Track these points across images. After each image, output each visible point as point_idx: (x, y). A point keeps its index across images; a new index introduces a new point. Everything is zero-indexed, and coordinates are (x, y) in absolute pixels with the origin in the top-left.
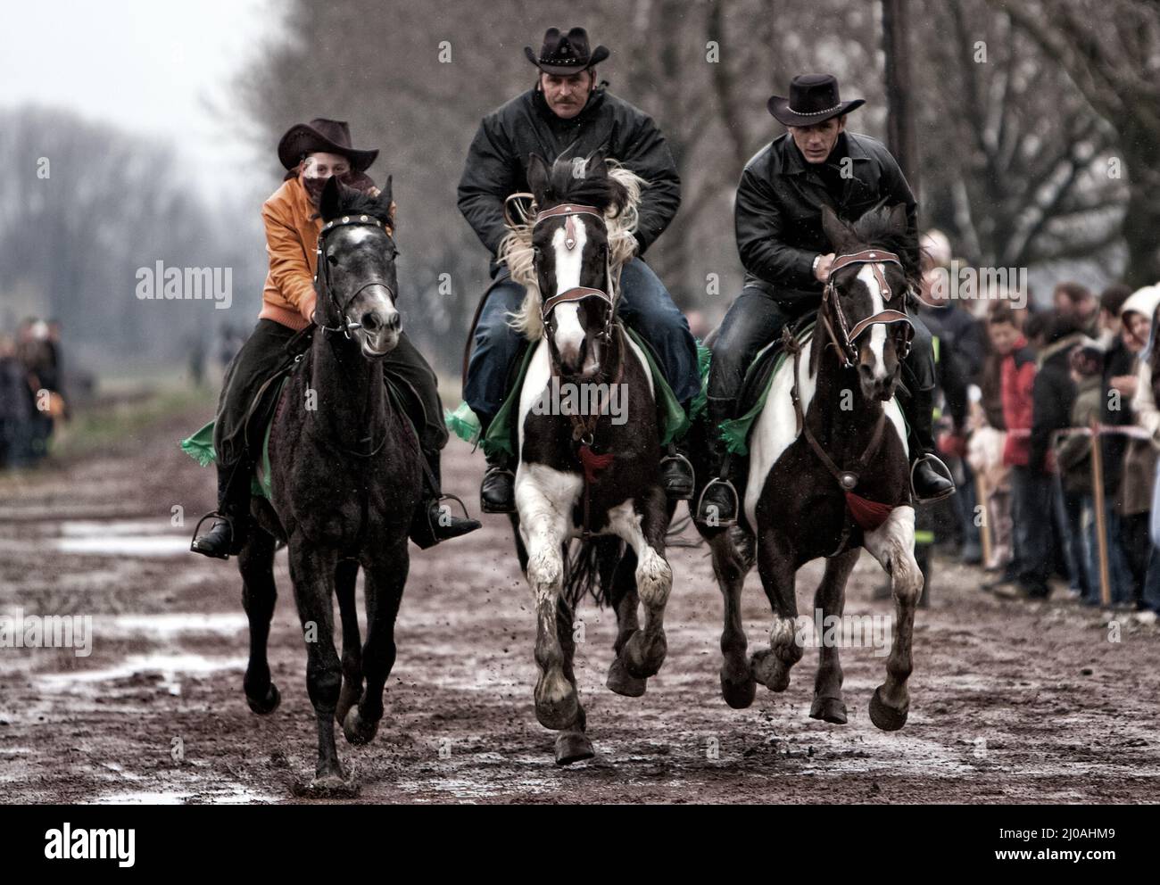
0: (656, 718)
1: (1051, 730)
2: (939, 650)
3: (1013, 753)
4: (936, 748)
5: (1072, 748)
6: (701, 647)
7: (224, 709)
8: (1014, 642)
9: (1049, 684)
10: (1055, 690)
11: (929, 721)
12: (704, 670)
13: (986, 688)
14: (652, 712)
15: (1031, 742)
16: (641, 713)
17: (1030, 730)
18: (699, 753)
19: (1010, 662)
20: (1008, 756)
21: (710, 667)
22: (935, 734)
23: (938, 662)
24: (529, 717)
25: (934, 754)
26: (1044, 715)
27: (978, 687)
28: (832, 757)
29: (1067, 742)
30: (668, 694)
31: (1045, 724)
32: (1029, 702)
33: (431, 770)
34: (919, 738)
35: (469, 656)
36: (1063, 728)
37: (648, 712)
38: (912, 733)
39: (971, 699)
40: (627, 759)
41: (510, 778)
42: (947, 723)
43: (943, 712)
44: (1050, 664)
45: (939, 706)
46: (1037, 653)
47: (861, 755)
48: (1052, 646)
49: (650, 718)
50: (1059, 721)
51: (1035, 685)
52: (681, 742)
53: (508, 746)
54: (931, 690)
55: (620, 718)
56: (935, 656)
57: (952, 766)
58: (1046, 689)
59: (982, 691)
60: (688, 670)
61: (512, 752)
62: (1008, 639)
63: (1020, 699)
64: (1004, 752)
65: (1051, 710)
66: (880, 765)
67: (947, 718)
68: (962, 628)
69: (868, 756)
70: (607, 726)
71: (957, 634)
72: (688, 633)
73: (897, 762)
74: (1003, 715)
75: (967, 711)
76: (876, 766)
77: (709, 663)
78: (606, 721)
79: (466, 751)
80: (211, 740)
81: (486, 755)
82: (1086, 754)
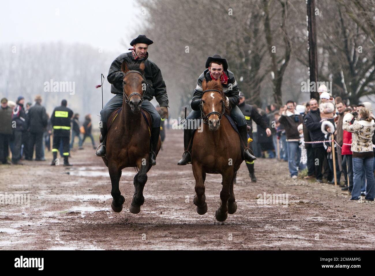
1: (338, 233)
2: (311, 209)
3: (325, 240)
5: (343, 239)
10: (342, 221)
13: (323, 221)
15: (331, 237)
17: (332, 233)
19: (332, 213)
26: (337, 229)
27: (321, 220)
29: (342, 237)
31: (337, 231)
32: (334, 225)
34: (298, 235)
36: (342, 233)
39: (317, 224)
41: (174, 244)
50: (341, 231)
51: (337, 220)
53: (175, 236)
58: (340, 221)
62: (334, 206)
63: (332, 224)
65: (340, 227)
71: (318, 204)
74: (325, 229)
79: (162, 237)
81: (168, 238)
82: (346, 241)
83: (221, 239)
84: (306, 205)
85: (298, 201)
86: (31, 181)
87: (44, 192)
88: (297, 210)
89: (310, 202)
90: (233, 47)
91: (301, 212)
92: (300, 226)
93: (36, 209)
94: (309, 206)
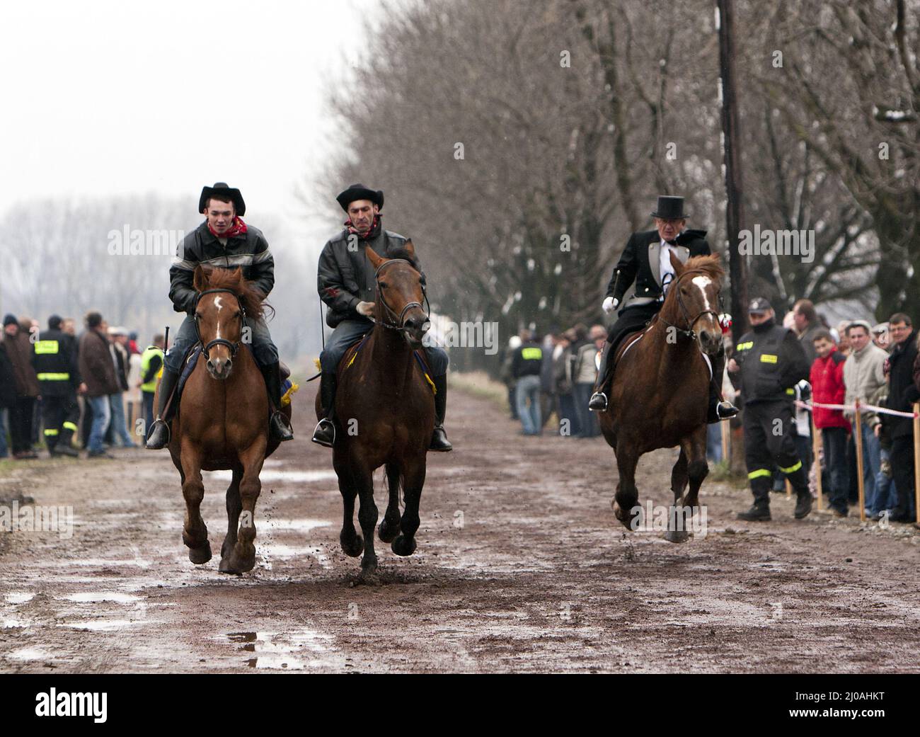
0: (574, 588)
1: (825, 597)
2: (755, 546)
3: (800, 611)
4: (752, 608)
5: (839, 609)
6: (604, 543)
7: (299, 580)
8: (804, 541)
9: (825, 568)
10: (829, 572)
11: (748, 591)
13: (785, 570)
14: (572, 584)
15: (813, 604)
16: (566, 585)
17: (812, 597)
19: (801, 554)
20: (798, 614)
21: (609, 556)
22: (751, 599)
23: (755, 553)
24: (493, 587)
25: (750, 612)
26: (821, 588)
27: (780, 570)
28: (685, 613)
29: (835, 604)
30: (581, 573)
31: (822, 593)
32: (812, 579)
33: (429, 620)
34: (741, 601)
35: (456, 548)
36: (833, 596)
37: (569, 584)
38: (737, 598)
39: (775, 577)
40: (554, 614)
41: (480, 625)
42: (759, 592)
43: (757, 585)
44: (826, 555)
45: (755, 581)
46: (817, 548)
47: (704, 612)
48: (827, 543)
49: (570, 587)
50: (830, 591)
51: (816, 568)
52: (589, 603)
53: (479, 605)
54: (750, 571)
55: (550, 587)
56: (753, 549)
57: (762, 619)
58: (823, 571)
59: (782, 572)
61: (481, 609)
62: (799, 539)
63: (806, 577)
64: (796, 611)
65: (826, 584)
66: (716, 619)
67: (759, 589)
68: (771, 532)
69: (708, 613)
70: (542, 592)
71: (767, 535)
72: (596, 534)
73: (727, 617)
74: (795, 588)
75: (772, 584)
76: (713, 620)
77: (608, 553)
78: (542, 589)
79: (452, 608)
80: (291, 599)
81: (464, 611)
82: (847, 613)
83: (579, 611)
84: (740, 536)
85: (722, 530)
86: (135, 492)
87: (169, 515)
88: (724, 548)
89: (748, 531)
90: (541, 202)
91: (735, 552)
92: (740, 582)
93: (163, 553)
94: (747, 540)
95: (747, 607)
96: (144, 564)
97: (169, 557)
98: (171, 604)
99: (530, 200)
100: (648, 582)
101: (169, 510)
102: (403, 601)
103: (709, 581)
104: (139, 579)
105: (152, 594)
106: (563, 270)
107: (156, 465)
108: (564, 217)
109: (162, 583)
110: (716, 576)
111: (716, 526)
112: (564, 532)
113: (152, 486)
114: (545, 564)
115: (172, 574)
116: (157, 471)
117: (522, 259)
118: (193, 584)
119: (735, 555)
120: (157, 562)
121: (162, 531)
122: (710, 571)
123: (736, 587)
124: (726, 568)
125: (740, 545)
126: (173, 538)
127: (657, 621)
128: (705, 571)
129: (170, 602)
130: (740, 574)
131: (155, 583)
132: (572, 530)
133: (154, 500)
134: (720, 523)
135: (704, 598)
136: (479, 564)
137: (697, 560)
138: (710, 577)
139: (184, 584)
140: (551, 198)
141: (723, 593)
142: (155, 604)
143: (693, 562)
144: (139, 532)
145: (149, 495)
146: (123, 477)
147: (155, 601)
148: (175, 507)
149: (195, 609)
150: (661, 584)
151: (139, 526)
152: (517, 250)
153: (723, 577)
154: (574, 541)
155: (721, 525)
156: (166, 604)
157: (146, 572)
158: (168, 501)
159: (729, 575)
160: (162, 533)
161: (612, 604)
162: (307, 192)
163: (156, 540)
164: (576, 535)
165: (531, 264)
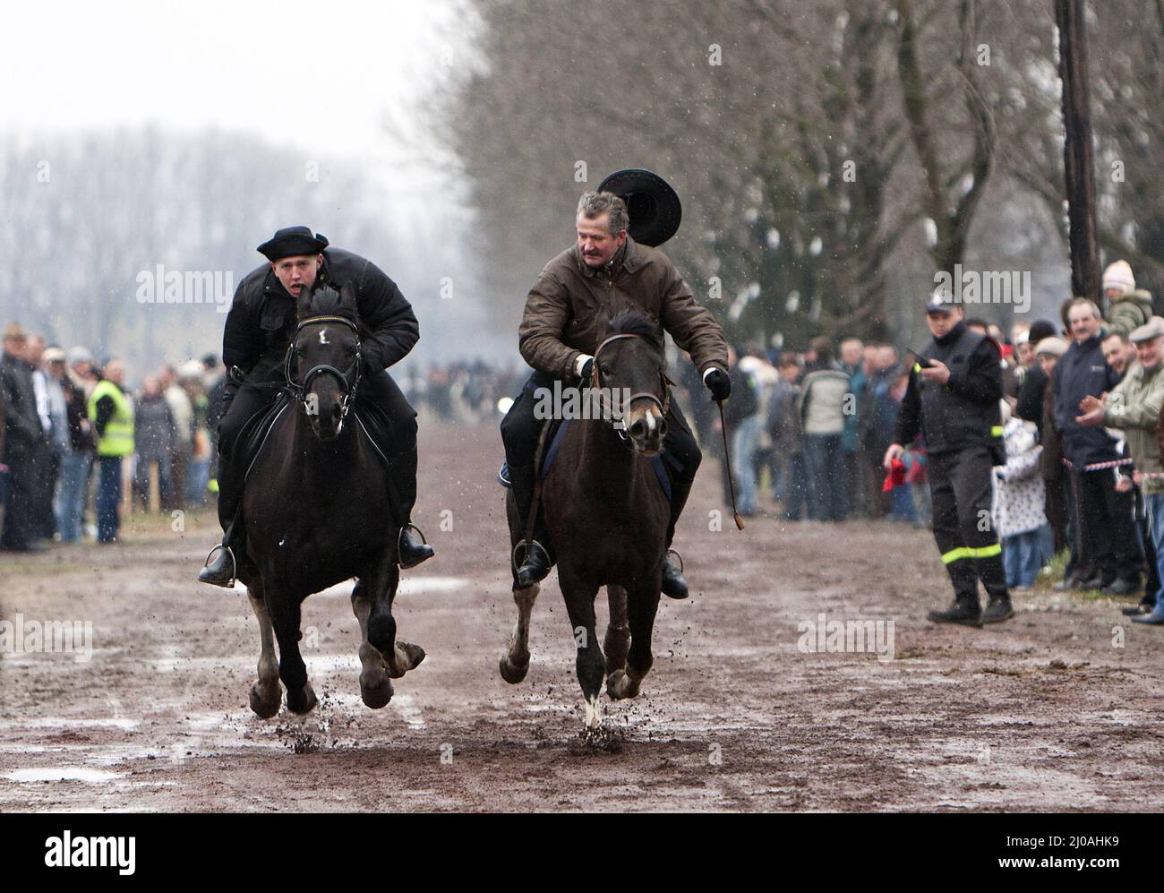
0: (800, 753)
4: (1075, 779)
6: (857, 685)
7: (370, 746)
11: (1071, 754)
12: (855, 707)
14: (797, 747)
16: (787, 748)
18: (836, 785)
20: (1143, 787)
21: (862, 703)
22: (1074, 767)
24: (672, 752)
25: (1070, 786)
28: (968, 789)
30: (814, 730)
33: (568, 802)
34: (1058, 770)
37: (793, 747)
38: (1052, 765)
40: (763, 791)
42: (1088, 756)
43: (1086, 745)
45: (1084, 739)
47: (997, 786)
49: (793, 752)
52: (819, 774)
54: (1079, 724)
55: (762, 752)
56: (1089, 692)
57: (1086, 796)
60: (840, 706)
61: (650, 785)
66: (1015, 796)
67: (1090, 751)
69: (1004, 788)
70: (750, 759)
72: (846, 670)
73: (1032, 793)
75: (1111, 743)
76: (1011, 797)
77: (861, 700)
78: (750, 755)
80: (355, 773)
84: (1074, 672)
85: (1047, 662)
86: (118, 615)
87: (170, 649)
88: (1044, 690)
89: (1089, 664)
90: (785, 133)
91: (1062, 696)
92: (1062, 741)
93: (158, 707)
94: (1083, 678)
95: (1066, 778)
96: (127, 724)
97: (168, 714)
98: (168, 783)
99: (768, 133)
100: (917, 742)
101: (171, 642)
102: (530, 774)
103: (1012, 740)
104: (120, 747)
105: (138, 769)
106: (824, 246)
107: (153, 572)
108: (824, 159)
109: (154, 752)
110: (1025, 732)
111: (1039, 657)
112: (795, 668)
113: (147, 604)
114: (760, 718)
115: (170, 739)
116: (155, 581)
117: (760, 231)
118: (205, 753)
119: (1062, 701)
120: (149, 721)
121: (158, 674)
122: (1017, 725)
123: (1055, 748)
124: (1042, 721)
125: (1070, 685)
126: (175, 685)
127: (923, 800)
128: (1008, 725)
129: (166, 780)
130: (1062, 730)
131: (143, 753)
132: (808, 665)
133: (148, 626)
134: (1046, 651)
135: (1000, 765)
136: (655, 719)
137: (999, 709)
138: (1014, 734)
139: (189, 753)
140: (802, 129)
141: (1032, 758)
142: (142, 784)
143: (992, 712)
144: (122, 676)
145: (140, 618)
146: (99, 592)
147: (142, 780)
148: (180, 637)
149: (205, 791)
150: (937, 746)
151: (122, 666)
152: (752, 215)
153: (1036, 734)
154: (811, 682)
155: (1047, 656)
156: (159, 784)
157: (129, 736)
158: (169, 628)
159: (1044, 732)
160: (158, 678)
161: (855, 775)
162: (405, 124)
163: (148, 687)
164: (814, 673)
165: (774, 237)
